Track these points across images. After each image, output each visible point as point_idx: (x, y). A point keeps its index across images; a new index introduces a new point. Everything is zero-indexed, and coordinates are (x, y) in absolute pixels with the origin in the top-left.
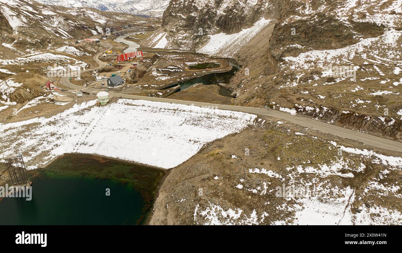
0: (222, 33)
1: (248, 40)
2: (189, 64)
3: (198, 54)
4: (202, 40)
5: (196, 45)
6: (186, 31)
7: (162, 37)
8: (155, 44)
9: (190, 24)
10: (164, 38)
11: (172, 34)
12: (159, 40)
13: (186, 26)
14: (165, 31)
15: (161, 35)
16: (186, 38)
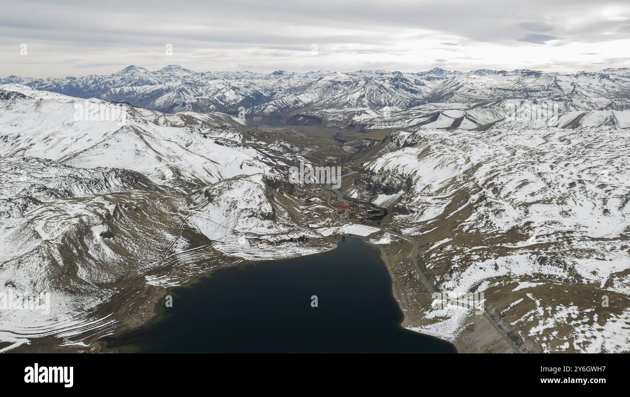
0: (384, 194)
1: (394, 200)
2: (368, 211)
3: (372, 204)
4: (374, 196)
5: (371, 199)
6: (367, 191)
7: (355, 192)
8: (351, 195)
9: (369, 188)
10: (356, 192)
11: (360, 191)
12: (354, 193)
13: (367, 188)
14: (357, 188)
15: (354, 190)
16: (367, 194)
